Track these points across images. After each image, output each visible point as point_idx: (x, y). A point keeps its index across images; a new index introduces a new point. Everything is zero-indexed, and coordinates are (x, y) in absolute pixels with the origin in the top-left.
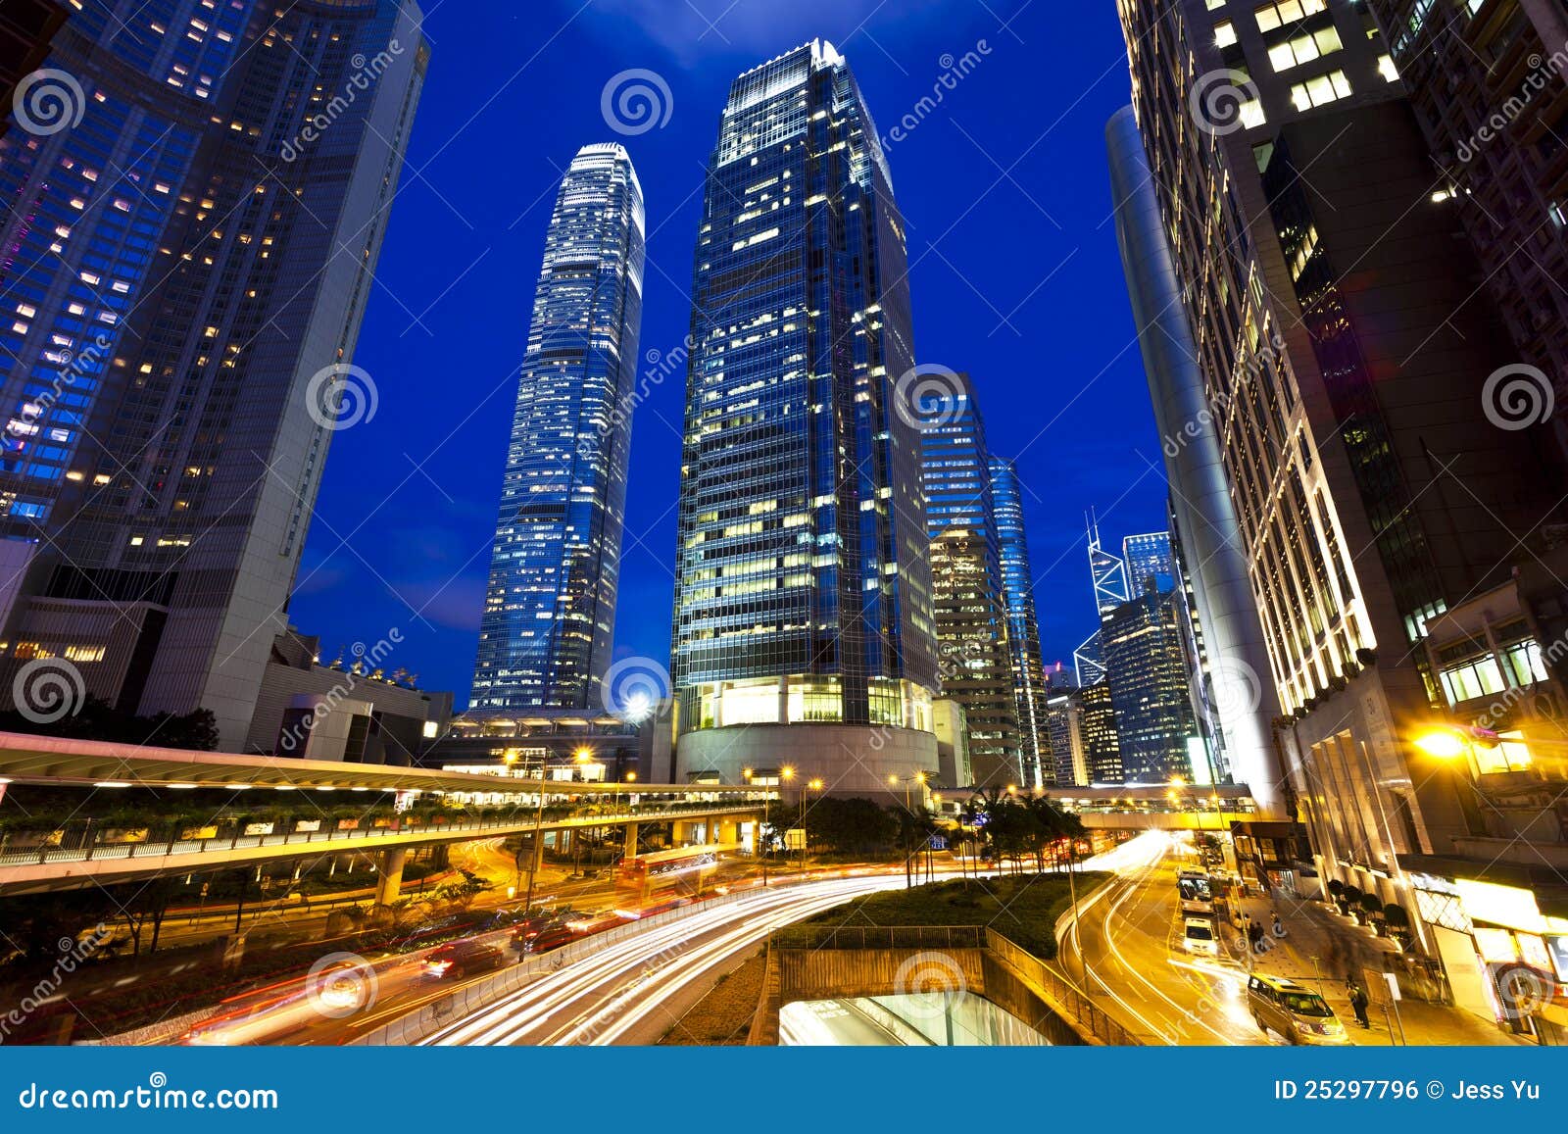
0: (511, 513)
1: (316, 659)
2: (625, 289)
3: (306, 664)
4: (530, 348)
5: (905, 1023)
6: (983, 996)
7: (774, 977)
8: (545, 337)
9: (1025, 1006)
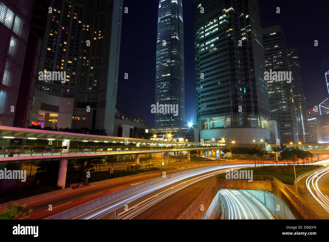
0: (158, 82)
1: (123, 117)
2: (179, 21)
3: (121, 119)
4: (158, 41)
5: (255, 197)
6: (272, 192)
7: (215, 183)
8: (161, 38)
9: (280, 195)
